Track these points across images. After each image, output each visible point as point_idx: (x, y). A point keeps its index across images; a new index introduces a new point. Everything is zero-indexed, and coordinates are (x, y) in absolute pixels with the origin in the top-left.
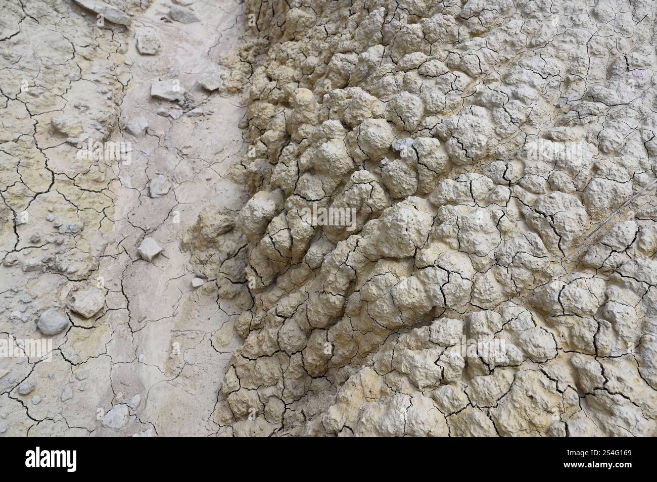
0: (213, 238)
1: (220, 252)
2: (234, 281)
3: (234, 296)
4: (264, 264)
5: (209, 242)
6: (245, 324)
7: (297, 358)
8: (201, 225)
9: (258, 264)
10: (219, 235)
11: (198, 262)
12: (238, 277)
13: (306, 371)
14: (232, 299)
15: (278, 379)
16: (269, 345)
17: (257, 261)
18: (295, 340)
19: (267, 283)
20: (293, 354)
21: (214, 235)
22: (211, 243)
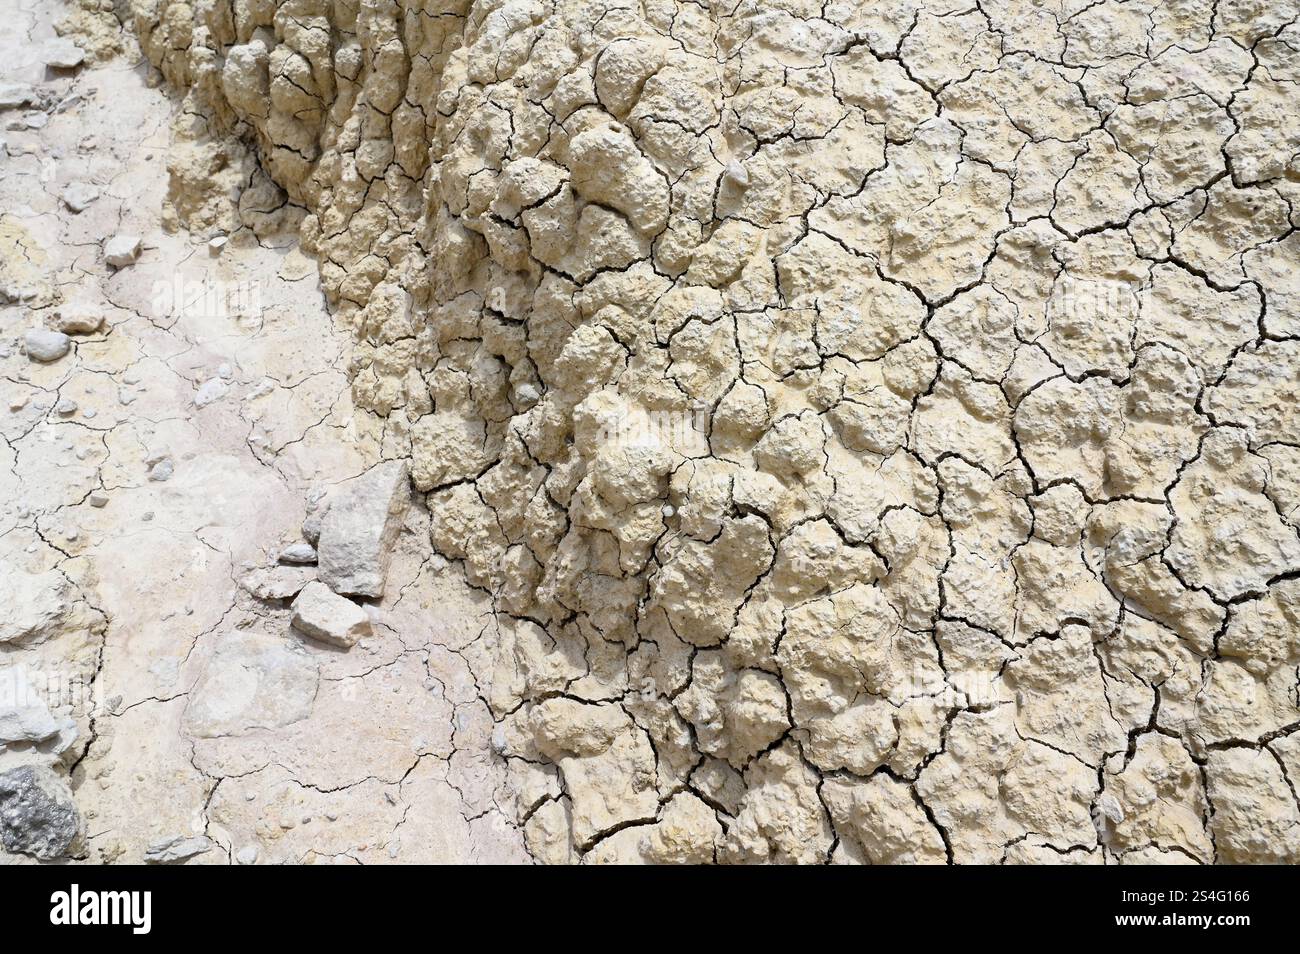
0: (205, 179)
1: (225, 194)
2: (267, 210)
3: (279, 225)
4: (292, 129)
5: (204, 190)
6: (312, 228)
7: (392, 174)
8: (179, 174)
9: (284, 135)
10: (211, 173)
11: (203, 225)
12: (270, 201)
13: (411, 178)
14: (278, 230)
15: (385, 217)
16: (352, 192)
17: (280, 131)
18: (377, 152)
19: (310, 155)
20: (386, 171)
21: (205, 173)
22: (206, 188)
